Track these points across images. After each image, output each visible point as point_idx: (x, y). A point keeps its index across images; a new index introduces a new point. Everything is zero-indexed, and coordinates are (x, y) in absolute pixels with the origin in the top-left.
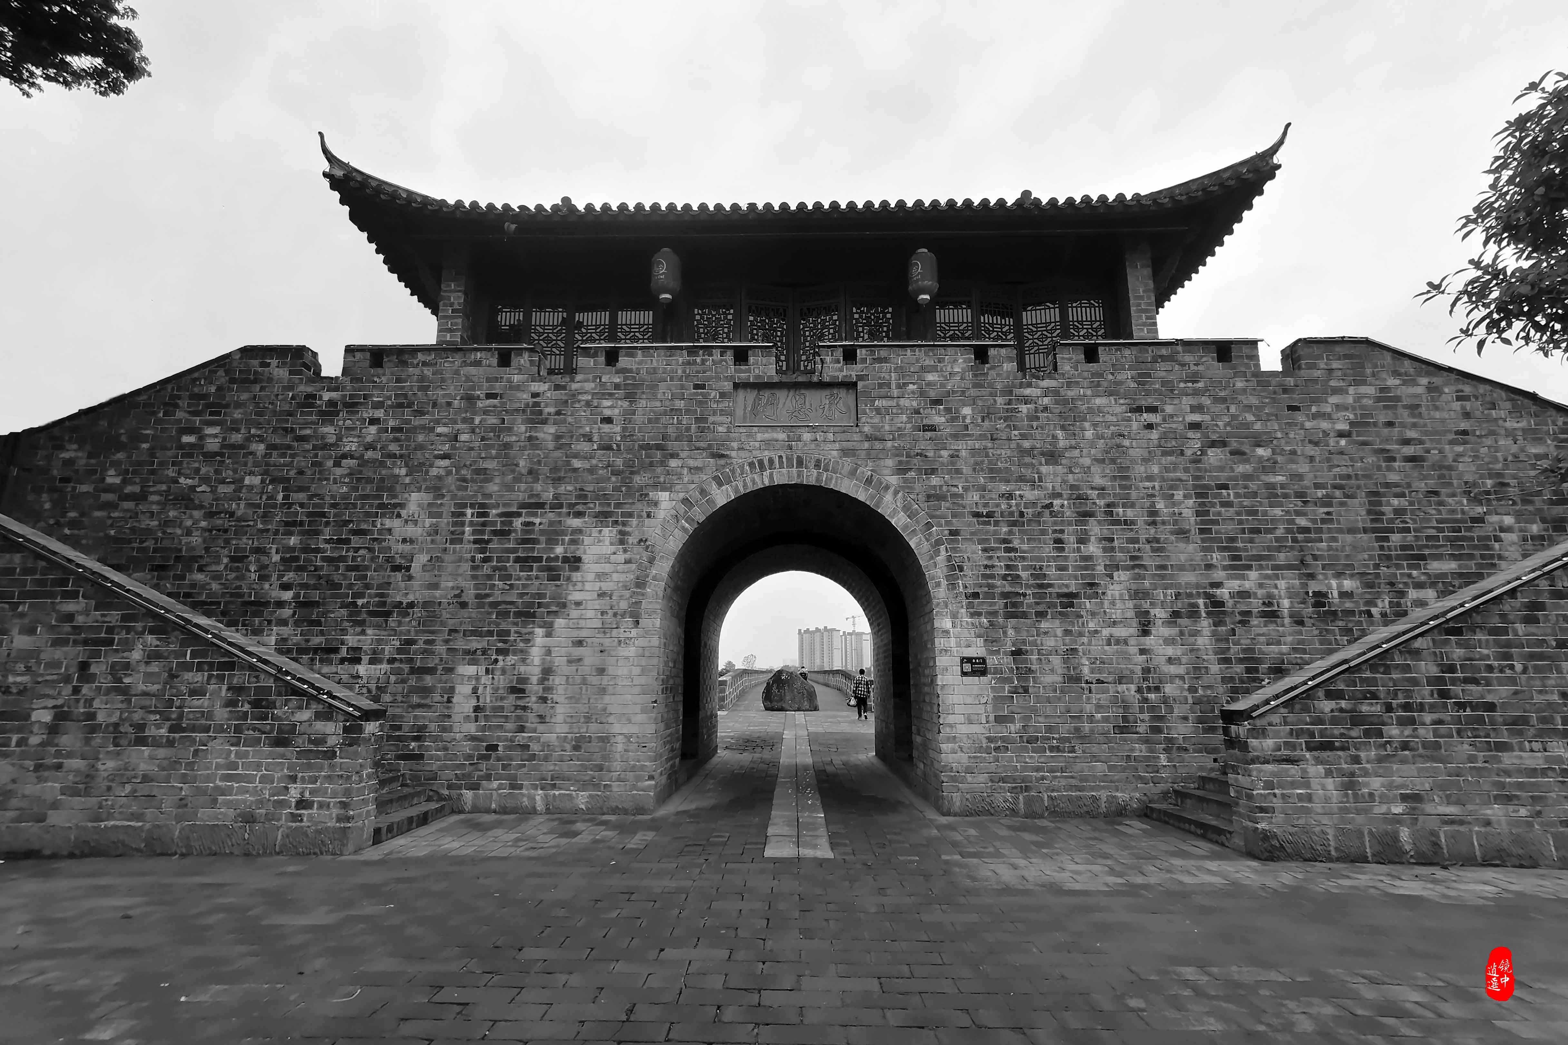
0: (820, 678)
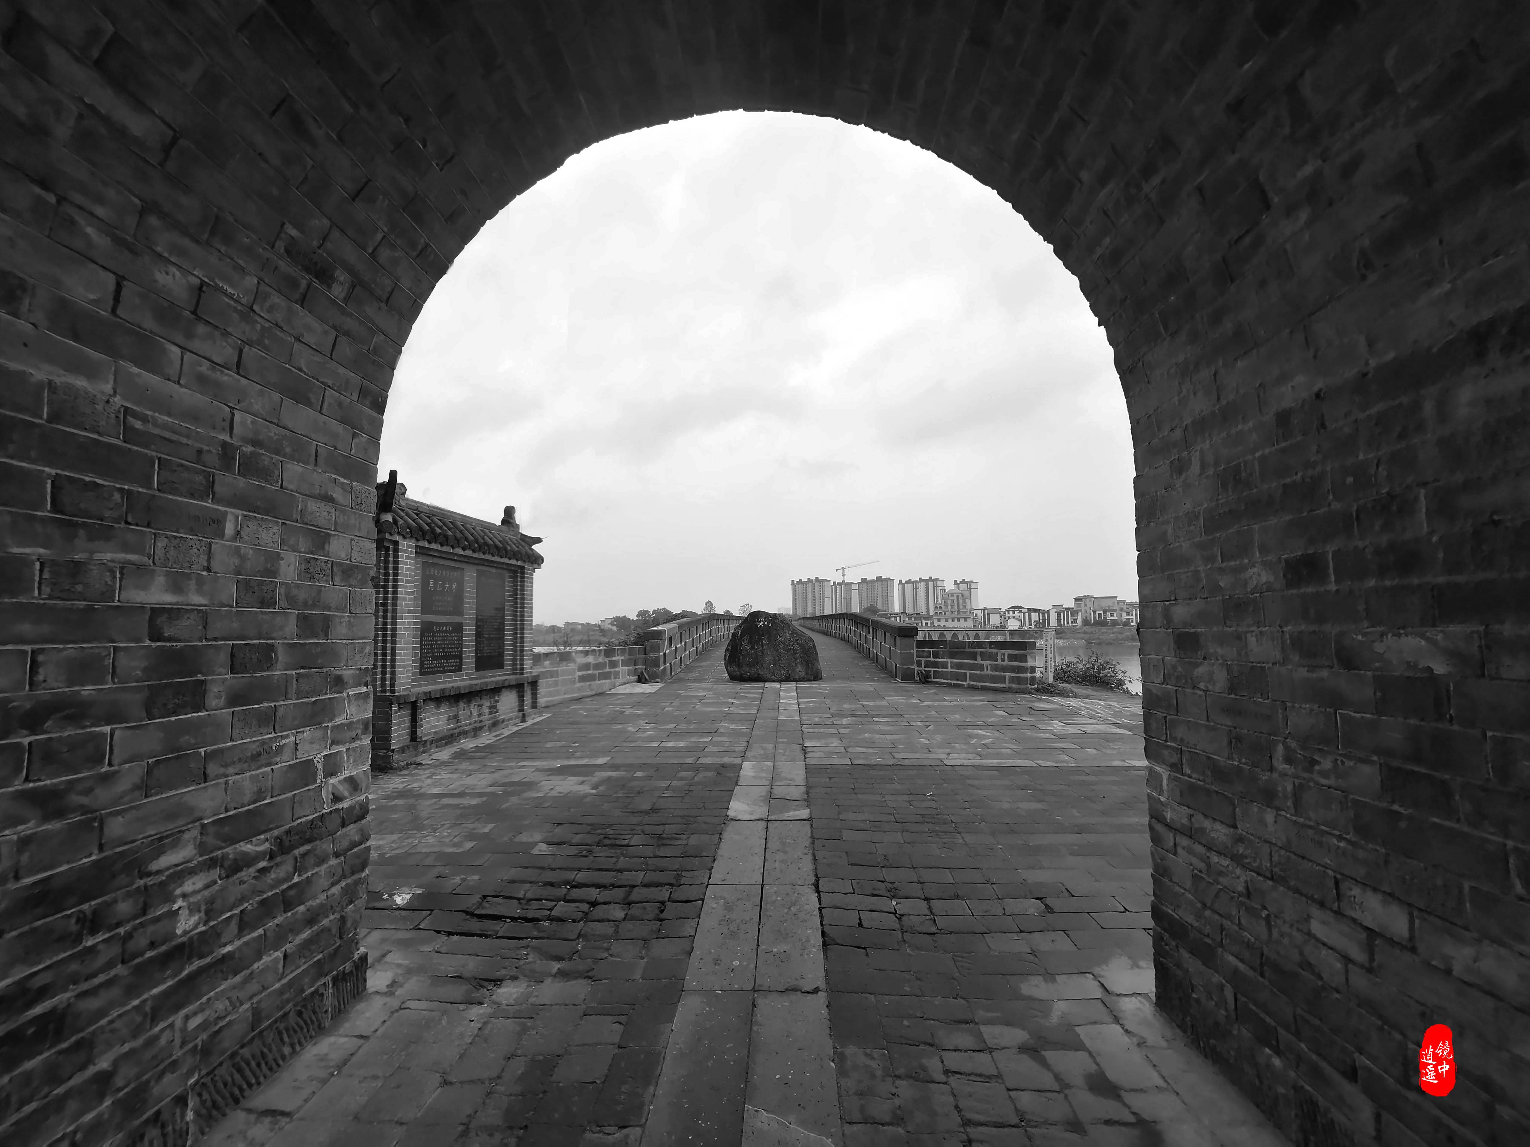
0: (815, 624)
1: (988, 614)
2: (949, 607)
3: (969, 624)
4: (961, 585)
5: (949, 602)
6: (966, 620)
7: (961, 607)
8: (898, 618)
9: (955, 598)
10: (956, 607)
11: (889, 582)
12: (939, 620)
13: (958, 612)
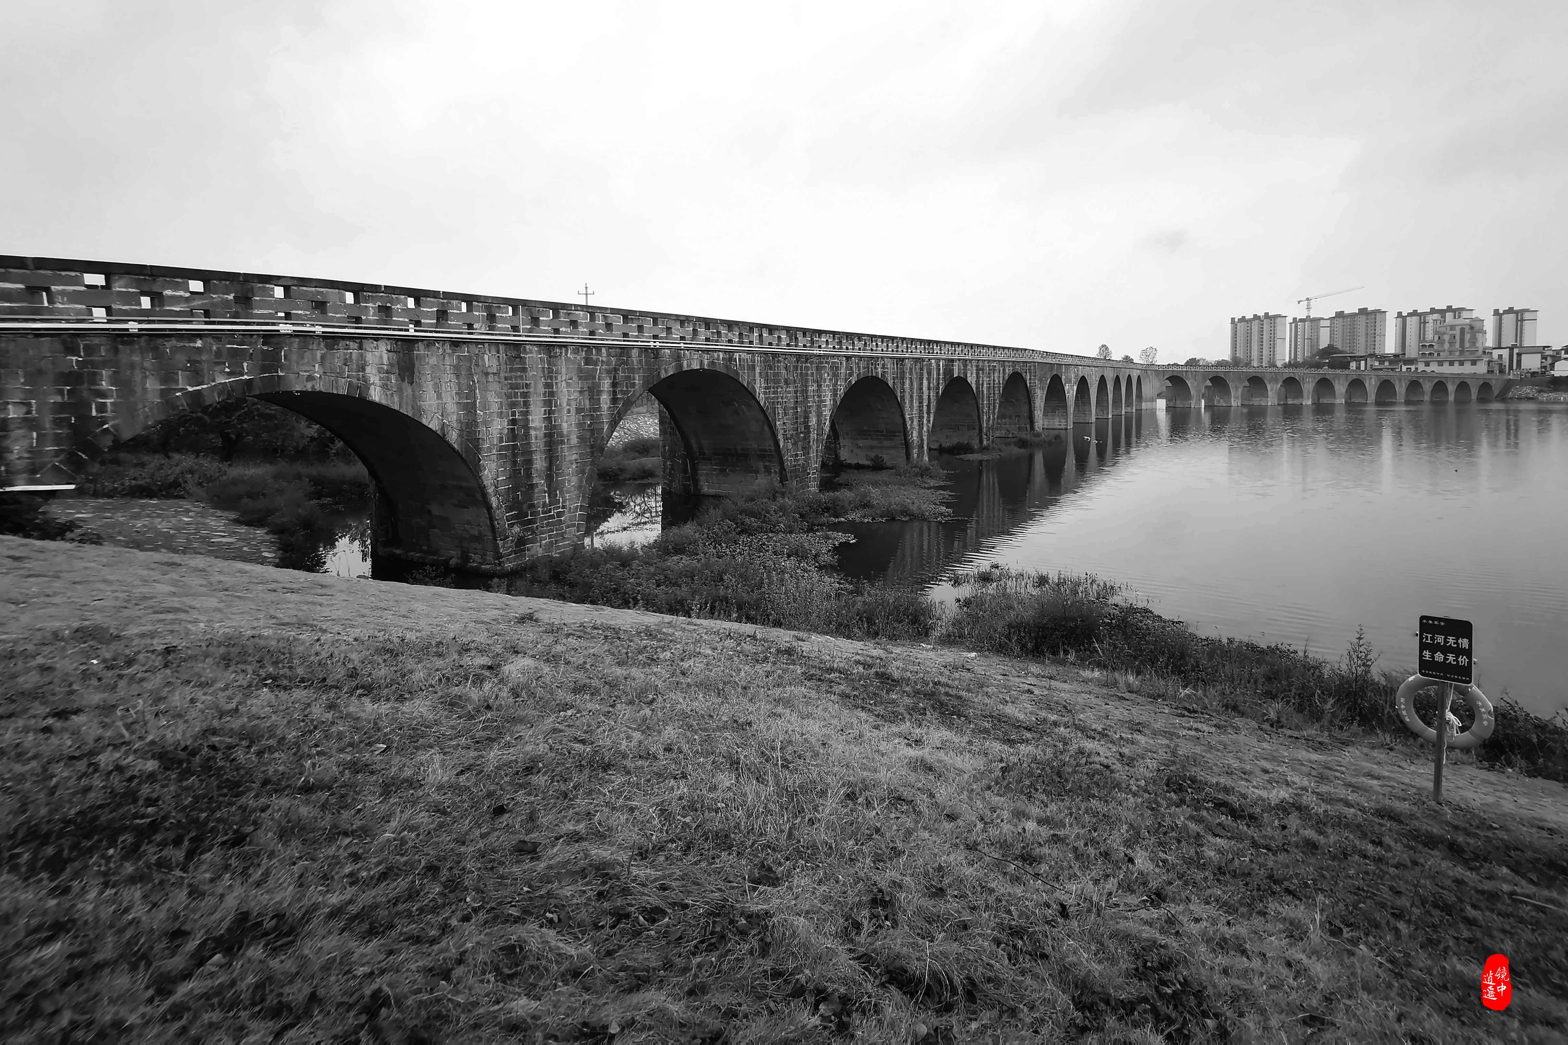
1: (1519, 355)
2: (1446, 346)
3: (1481, 368)
4: (1505, 317)
5: (1446, 338)
6: (1474, 363)
7: (1467, 345)
8: (1363, 363)
9: (1457, 332)
10: (1457, 346)
11: (1378, 316)
12: (1427, 364)
13: (1462, 352)
